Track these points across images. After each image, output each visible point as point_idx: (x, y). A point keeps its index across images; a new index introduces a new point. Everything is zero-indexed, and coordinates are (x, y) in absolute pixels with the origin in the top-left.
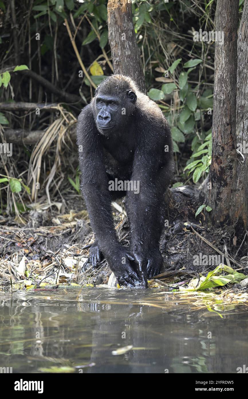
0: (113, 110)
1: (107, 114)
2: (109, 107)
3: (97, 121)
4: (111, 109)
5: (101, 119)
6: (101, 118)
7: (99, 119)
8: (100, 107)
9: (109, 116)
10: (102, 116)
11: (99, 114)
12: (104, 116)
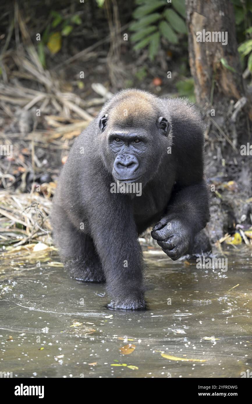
0: (138, 151)
1: (132, 158)
2: (131, 147)
3: (114, 172)
4: (136, 150)
5: (122, 168)
6: (120, 166)
7: (118, 167)
8: (117, 149)
9: (135, 160)
10: (122, 162)
11: (116, 160)
12: (126, 163)
